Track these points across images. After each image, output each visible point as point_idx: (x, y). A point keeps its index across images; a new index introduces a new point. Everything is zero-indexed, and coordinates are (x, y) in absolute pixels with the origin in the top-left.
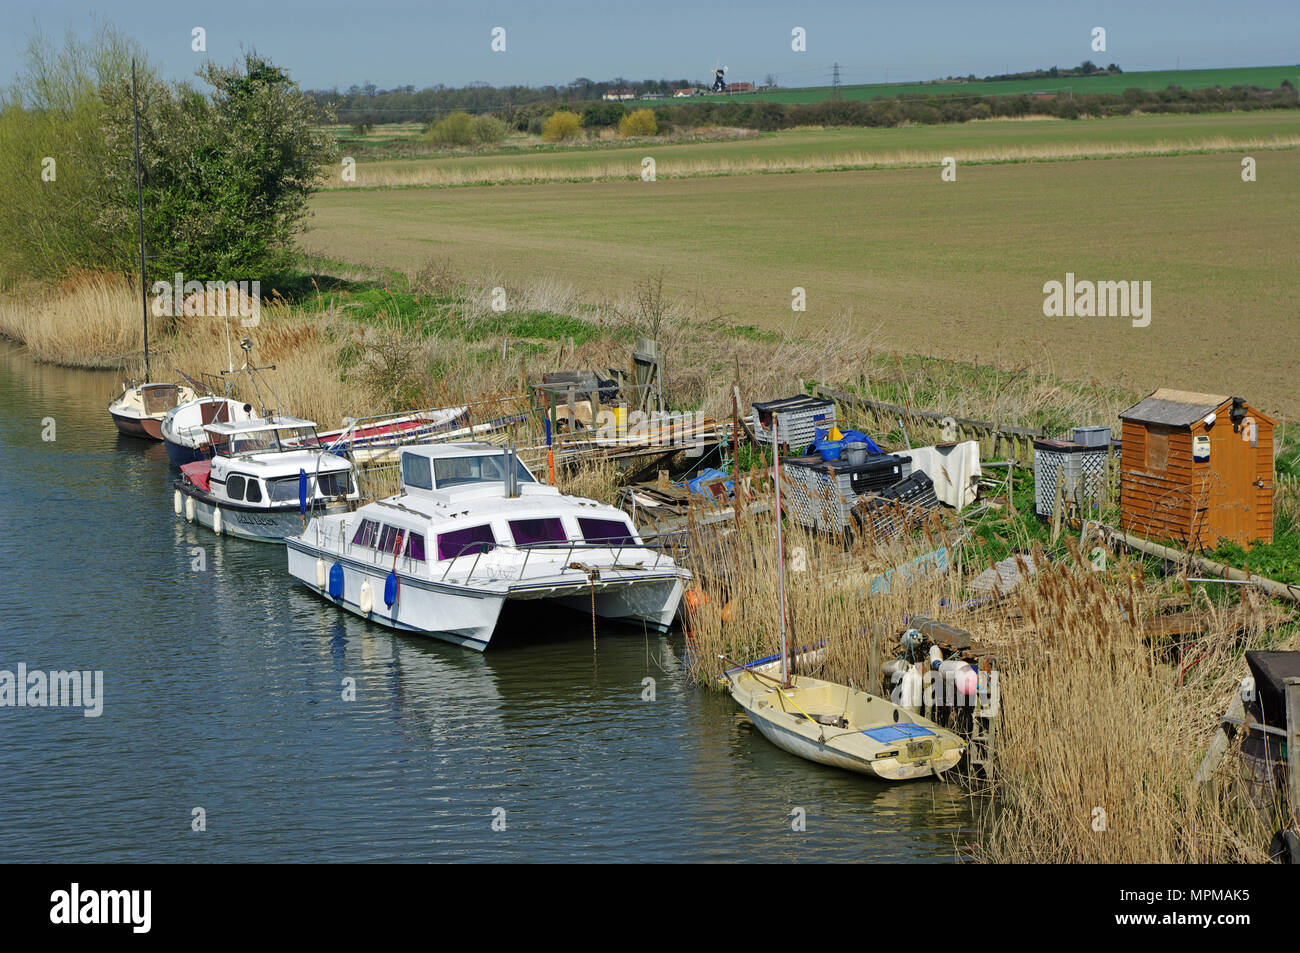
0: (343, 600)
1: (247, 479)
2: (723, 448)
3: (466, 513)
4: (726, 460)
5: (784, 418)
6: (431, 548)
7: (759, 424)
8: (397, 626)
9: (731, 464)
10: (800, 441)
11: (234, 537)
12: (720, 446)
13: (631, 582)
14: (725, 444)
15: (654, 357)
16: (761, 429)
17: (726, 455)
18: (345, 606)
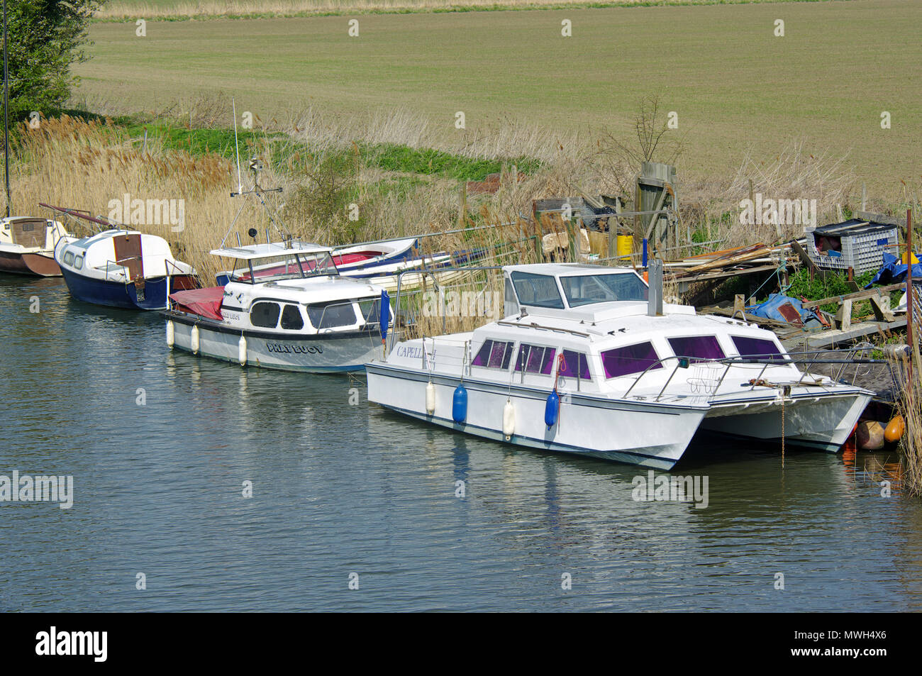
0: (465, 425)
1: (282, 305)
2: (781, 273)
3: (622, 330)
4: (784, 286)
5: (848, 243)
6: (596, 366)
7: (815, 249)
8: (552, 448)
9: (789, 290)
10: (864, 266)
11: (259, 367)
12: (778, 271)
13: (817, 399)
14: (784, 270)
15: (666, 181)
16: (817, 254)
17: (784, 281)
18: (467, 430)
